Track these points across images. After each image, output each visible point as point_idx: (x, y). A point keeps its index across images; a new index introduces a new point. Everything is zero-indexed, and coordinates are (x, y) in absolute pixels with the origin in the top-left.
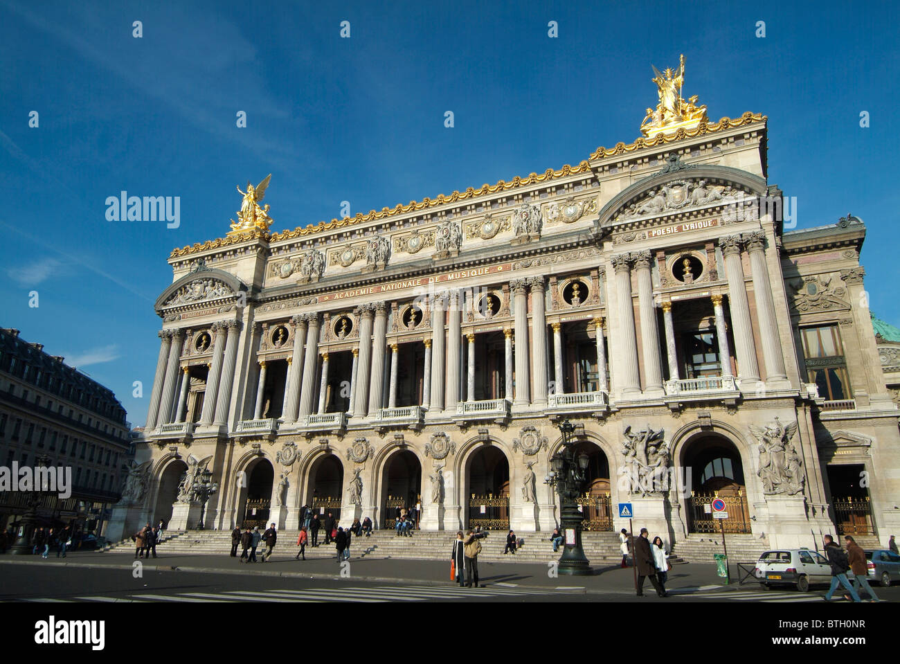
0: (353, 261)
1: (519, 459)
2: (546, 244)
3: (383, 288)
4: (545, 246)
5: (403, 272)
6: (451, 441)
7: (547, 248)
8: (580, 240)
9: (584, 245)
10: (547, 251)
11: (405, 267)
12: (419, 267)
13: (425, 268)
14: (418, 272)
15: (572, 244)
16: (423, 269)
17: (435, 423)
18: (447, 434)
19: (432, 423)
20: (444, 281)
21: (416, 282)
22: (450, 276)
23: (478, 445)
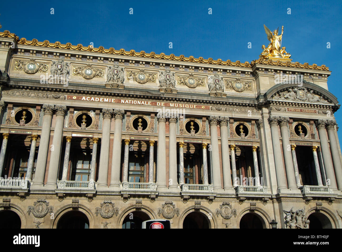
0: (94, 77)
1: (220, 221)
2: (232, 100)
3: (123, 101)
4: (232, 102)
5: (141, 94)
6: (176, 207)
7: (233, 103)
8: (251, 103)
9: (252, 106)
10: (232, 104)
11: (143, 91)
12: (152, 94)
13: (157, 96)
14: (151, 97)
15: (246, 104)
16: (155, 95)
17: (166, 195)
18: (174, 203)
19: (164, 195)
20: (167, 106)
21: (147, 103)
22: (172, 105)
23: (191, 211)
